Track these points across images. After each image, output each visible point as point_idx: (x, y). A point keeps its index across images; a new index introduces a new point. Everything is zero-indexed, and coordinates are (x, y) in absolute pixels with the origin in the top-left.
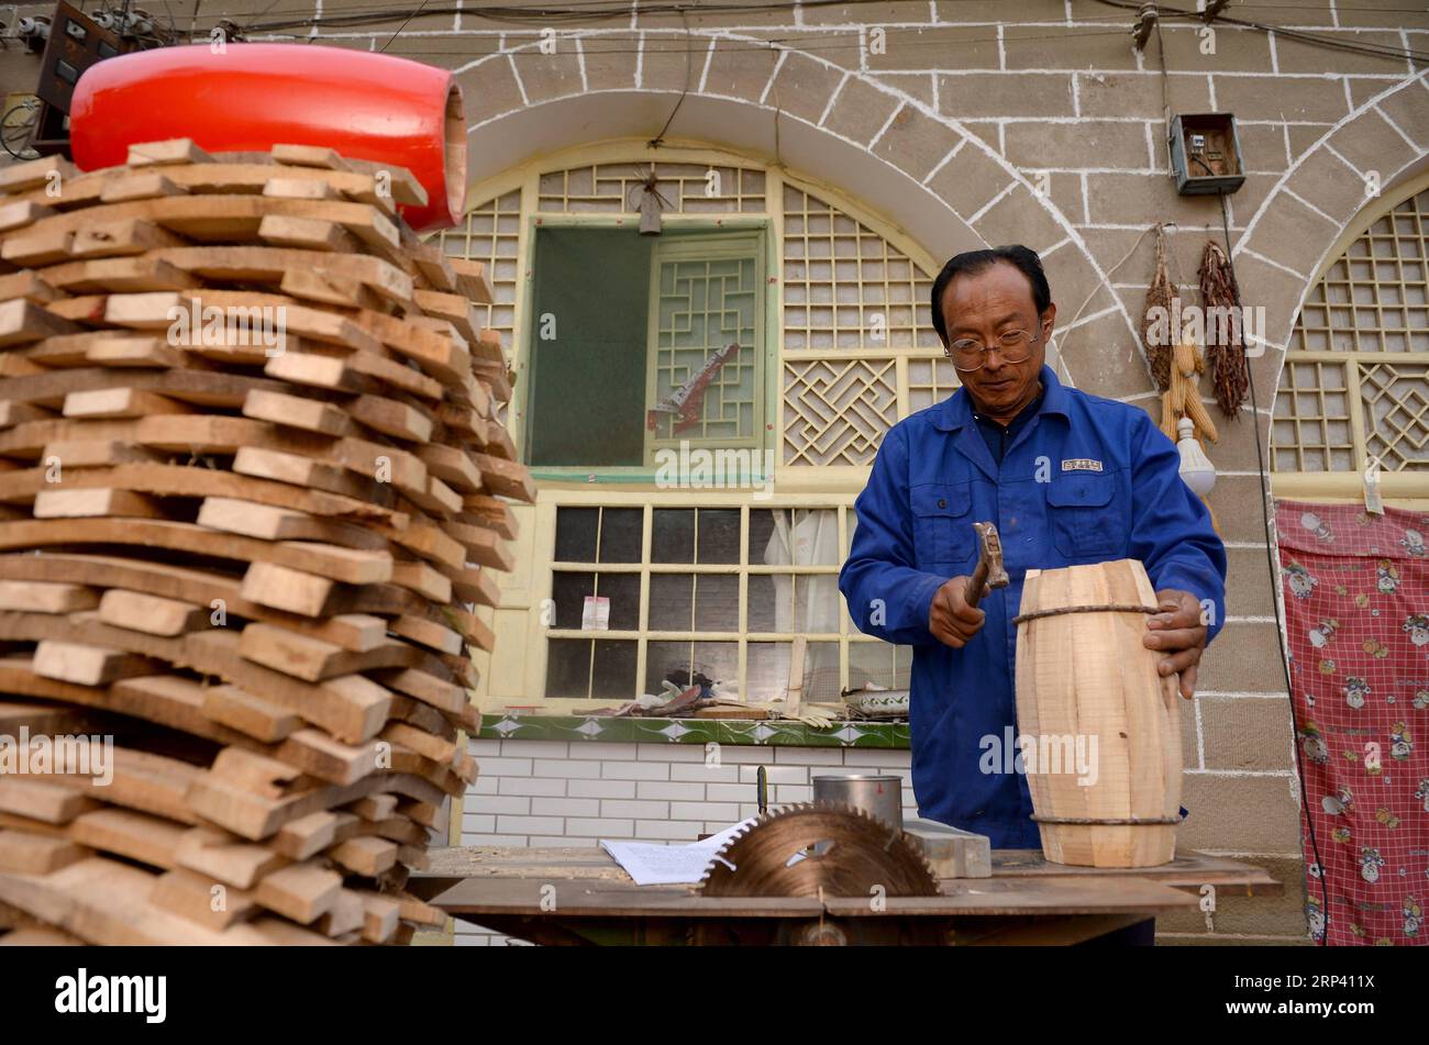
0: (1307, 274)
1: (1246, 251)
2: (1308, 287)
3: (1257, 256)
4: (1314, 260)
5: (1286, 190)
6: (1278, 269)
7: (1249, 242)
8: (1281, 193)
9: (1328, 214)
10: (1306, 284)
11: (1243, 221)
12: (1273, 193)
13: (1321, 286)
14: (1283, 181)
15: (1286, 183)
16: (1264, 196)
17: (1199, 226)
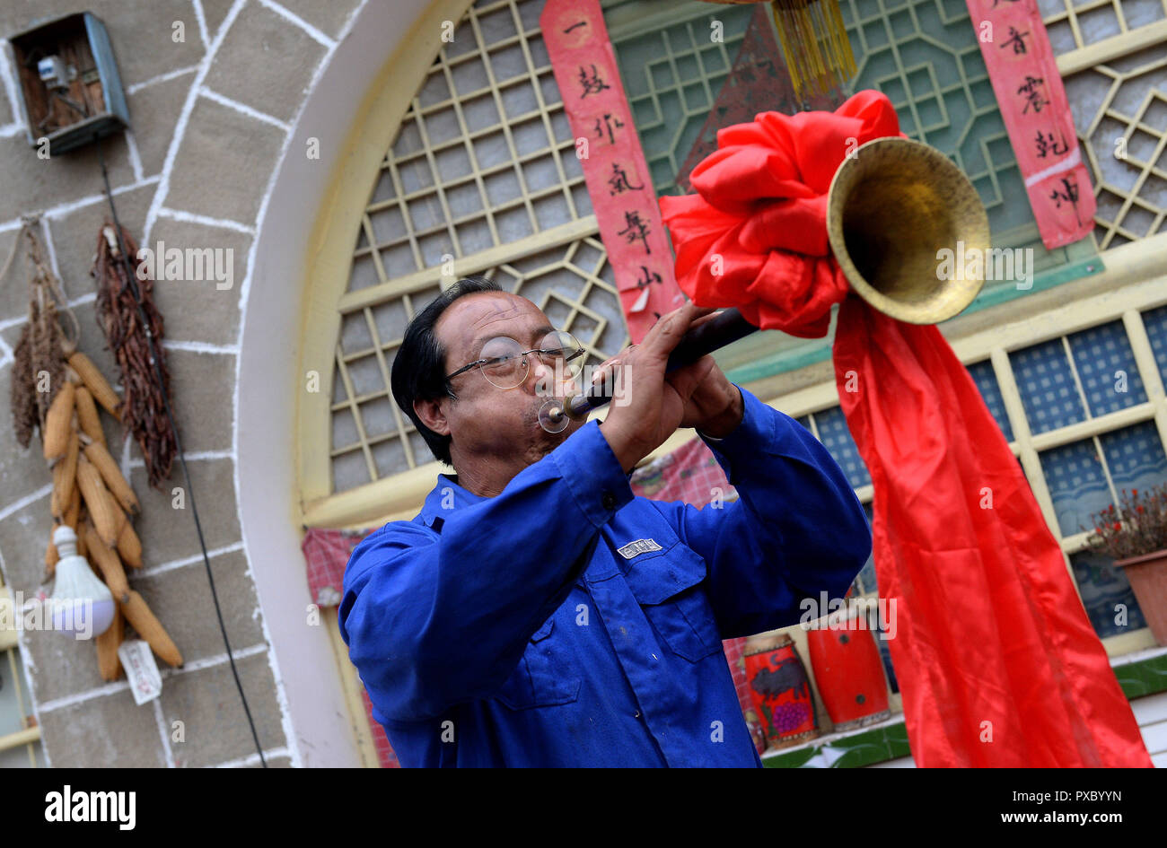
0: (250, 221)
1: (165, 213)
2: (255, 244)
3: (182, 216)
4: (258, 197)
5: (207, 93)
6: (212, 229)
7: (168, 196)
8: (201, 101)
9: (269, 112)
10: (252, 239)
11: (153, 168)
12: (189, 106)
13: (385, 171)
14: (200, 79)
15: (207, 82)
16: (177, 115)
17: (95, 194)
